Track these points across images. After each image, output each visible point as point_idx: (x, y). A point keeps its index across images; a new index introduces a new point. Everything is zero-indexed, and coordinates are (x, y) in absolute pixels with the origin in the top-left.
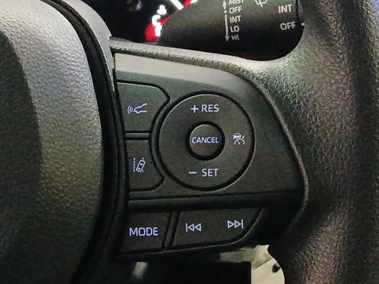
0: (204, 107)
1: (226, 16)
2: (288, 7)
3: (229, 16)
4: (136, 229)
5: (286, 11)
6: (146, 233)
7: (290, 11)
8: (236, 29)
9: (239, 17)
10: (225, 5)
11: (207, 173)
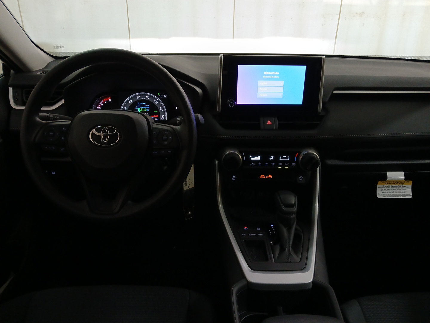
11: (165, 143)
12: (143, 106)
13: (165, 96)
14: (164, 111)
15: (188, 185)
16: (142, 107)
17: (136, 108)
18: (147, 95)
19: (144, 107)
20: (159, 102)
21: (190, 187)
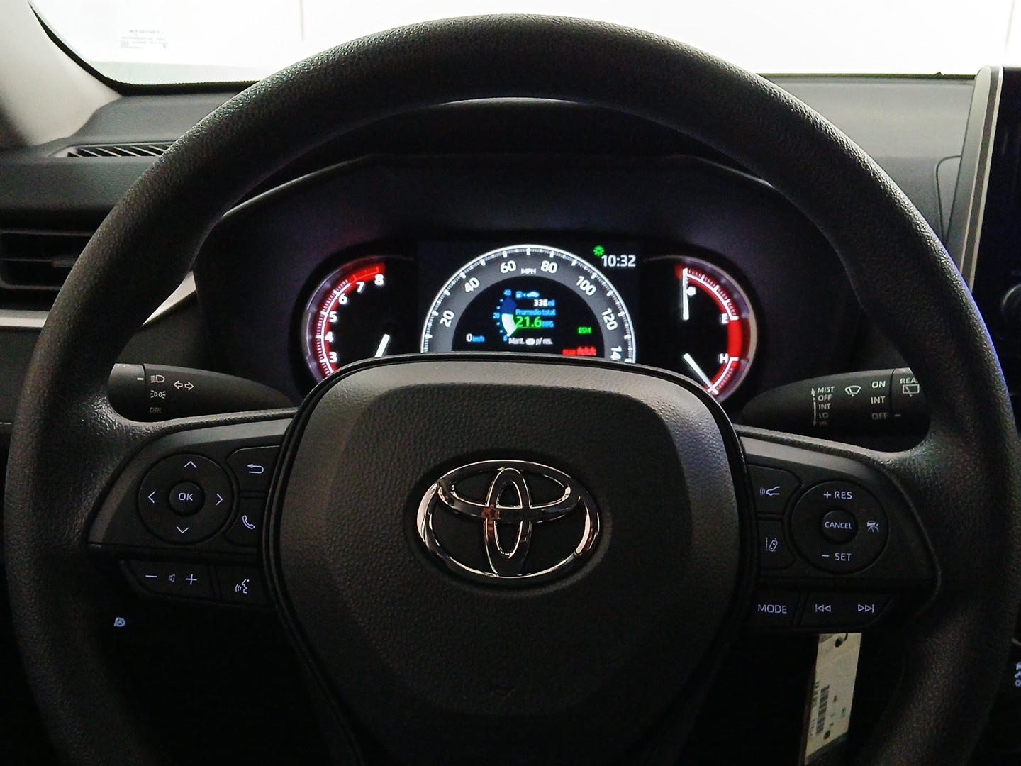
0: (837, 493)
1: (815, 403)
2: (881, 399)
3: (818, 403)
4: (765, 606)
5: (879, 402)
6: (774, 610)
7: (883, 402)
8: (825, 415)
9: (829, 404)
10: (813, 392)
11: (840, 557)
12: (528, 304)
13: (629, 261)
14: (622, 330)
15: (826, 728)
16: (525, 312)
17: (496, 316)
18: (545, 256)
19: (531, 312)
20: (601, 290)
21: (832, 737)
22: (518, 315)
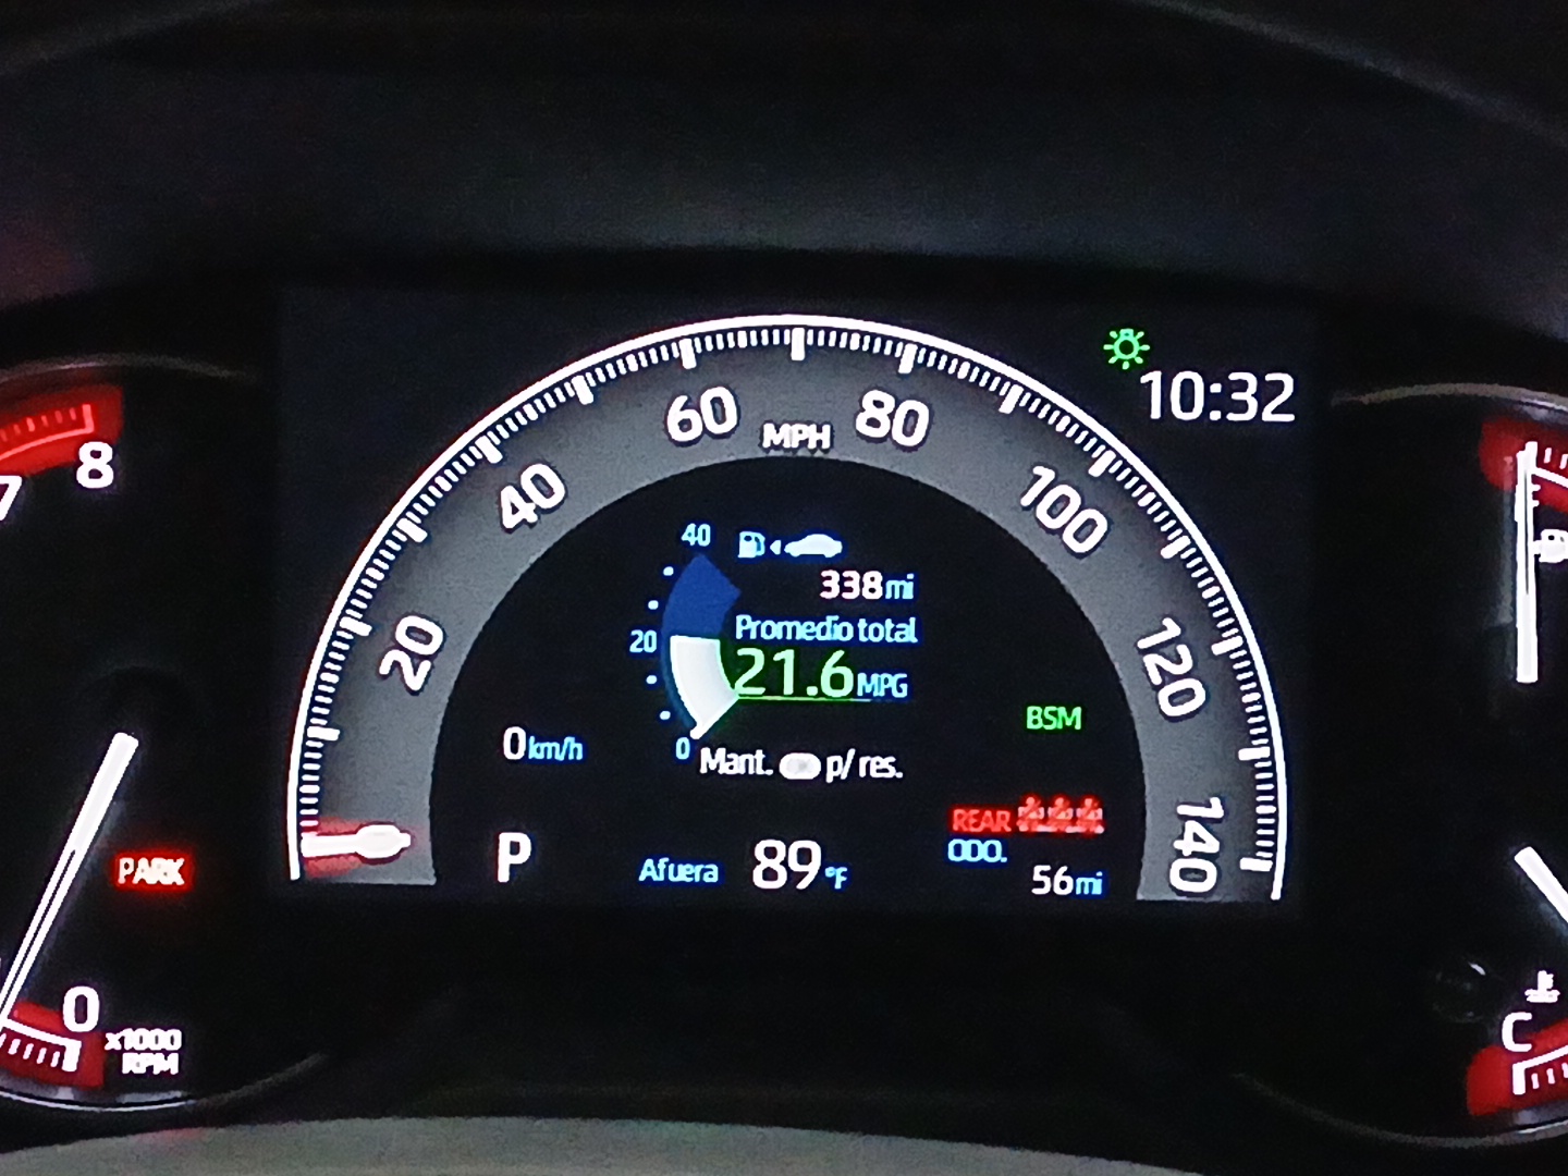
14: (1228, 719)
16: (776, 630)
17: (644, 641)
18: (876, 368)
20: (1135, 529)
22: (746, 641)
